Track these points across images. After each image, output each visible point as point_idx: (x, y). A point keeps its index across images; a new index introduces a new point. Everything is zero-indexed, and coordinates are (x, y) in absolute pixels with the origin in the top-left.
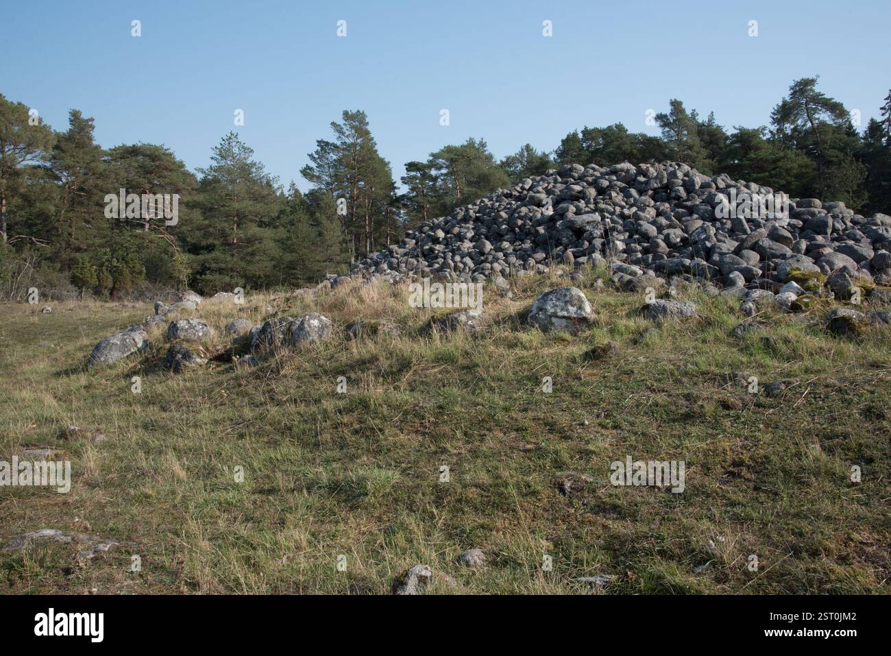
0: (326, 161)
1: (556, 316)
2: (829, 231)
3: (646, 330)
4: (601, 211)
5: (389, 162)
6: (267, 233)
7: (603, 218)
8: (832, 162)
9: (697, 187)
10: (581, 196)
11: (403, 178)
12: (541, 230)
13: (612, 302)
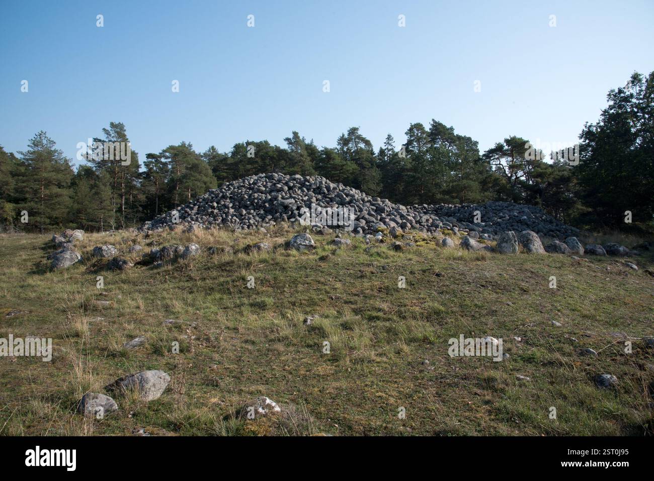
1: (301, 245)
2: (386, 212)
3: (336, 250)
4: (294, 198)
5: (137, 153)
6: (65, 192)
7: (296, 202)
8: (366, 167)
9: (331, 189)
10: (281, 190)
11: (144, 162)
12: (267, 205)
13: (320, 239)
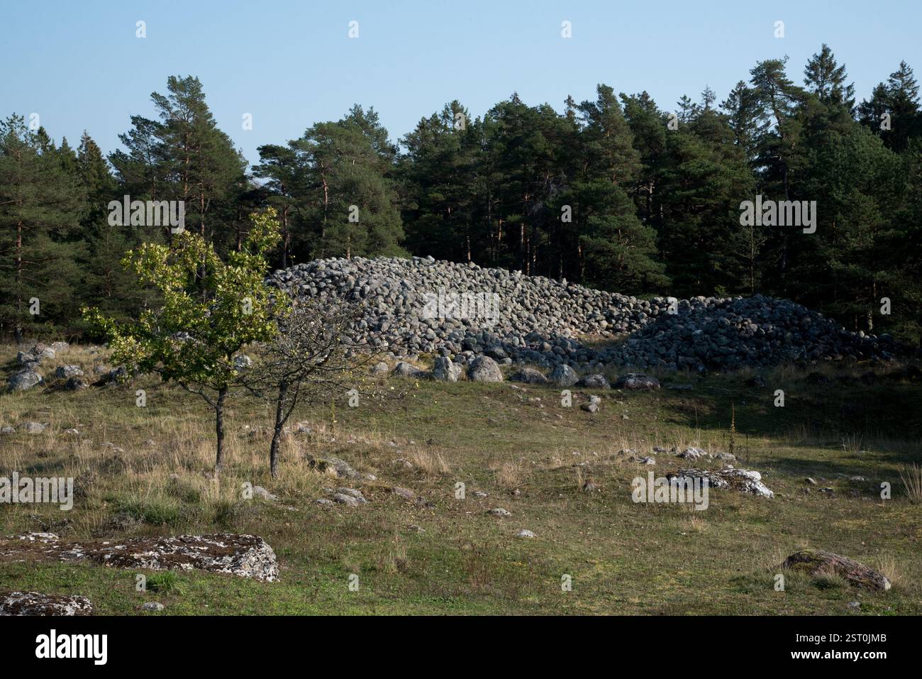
0: (145, 146)
11: (256, 167)
